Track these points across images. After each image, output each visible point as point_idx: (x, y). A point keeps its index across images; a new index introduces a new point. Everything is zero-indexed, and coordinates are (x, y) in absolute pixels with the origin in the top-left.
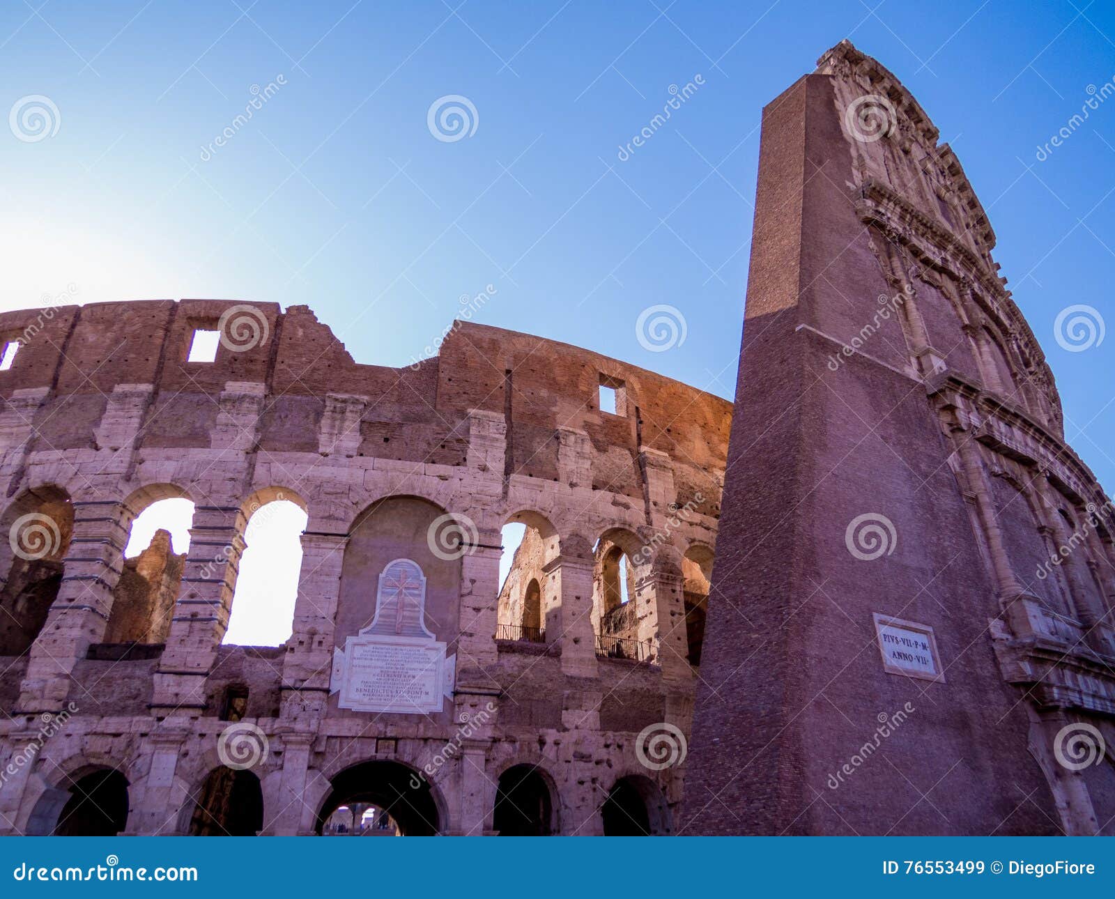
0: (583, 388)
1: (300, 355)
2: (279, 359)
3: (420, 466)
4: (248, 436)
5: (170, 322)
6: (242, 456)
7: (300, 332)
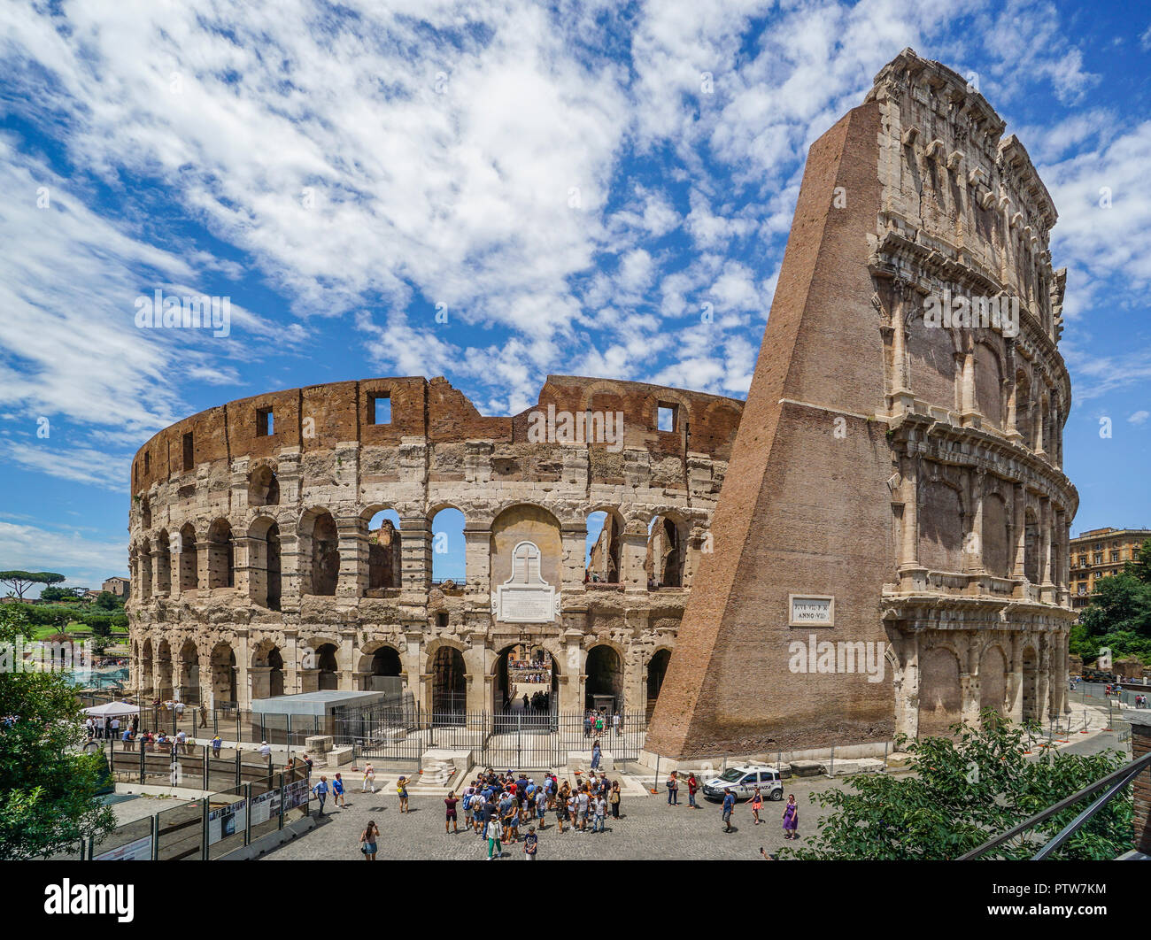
0: (645, 414)
1: (444, 414)
2: (431, 419)
3: (531, 484)
4: (420, 475)
5: (358, 396)
6: (420, 485)
7: (442, 397)
